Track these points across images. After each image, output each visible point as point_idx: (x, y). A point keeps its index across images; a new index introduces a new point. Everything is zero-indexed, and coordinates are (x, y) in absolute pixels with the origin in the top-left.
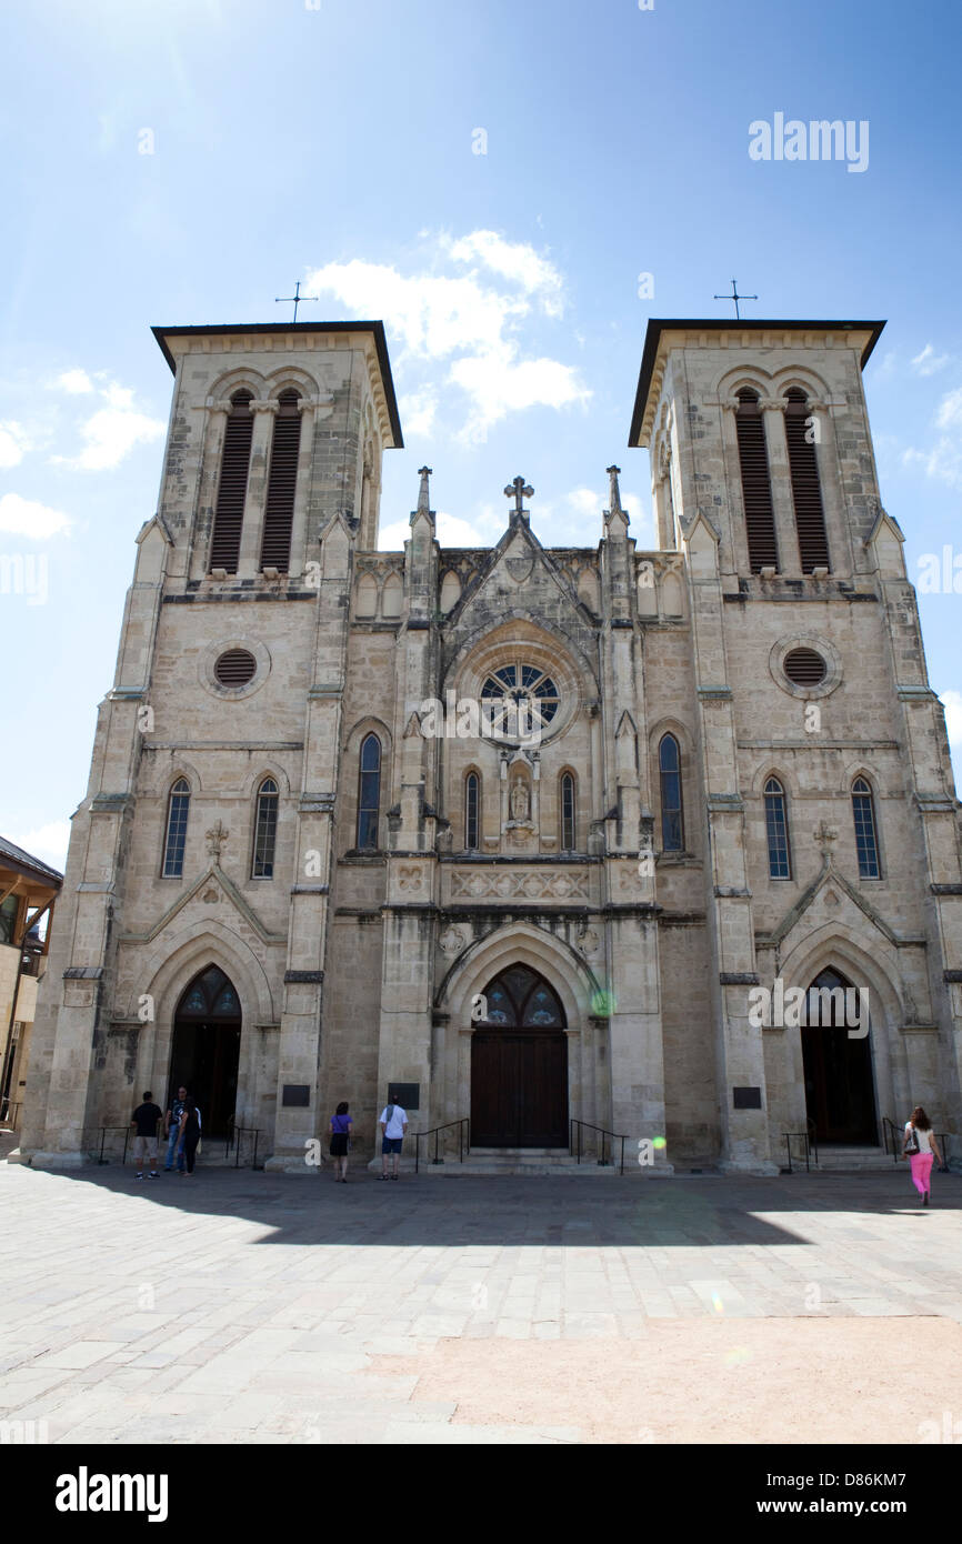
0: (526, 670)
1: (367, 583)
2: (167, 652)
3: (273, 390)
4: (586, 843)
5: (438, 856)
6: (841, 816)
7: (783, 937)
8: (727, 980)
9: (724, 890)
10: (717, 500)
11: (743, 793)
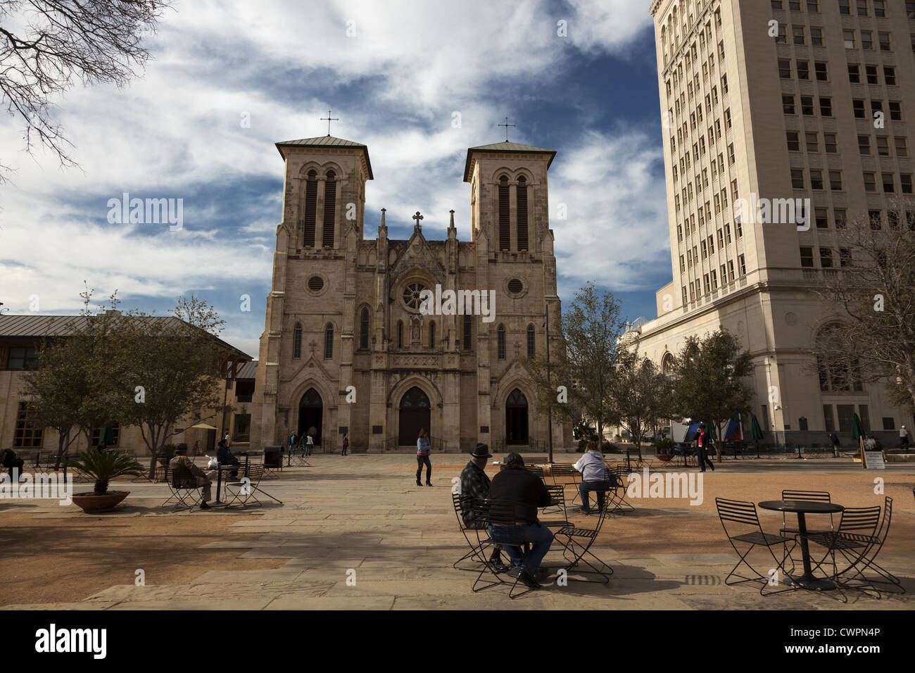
0: (419, 286)
1: (363, 253)
2: (290, 278)
3: (324, 171)
4: (438, 347)
5: (389, 352)
6: (523, 339)
7: (500, 379)
8: (481, 394)
9: (481, 365)
10: (489, 222)
11: (490, 332)
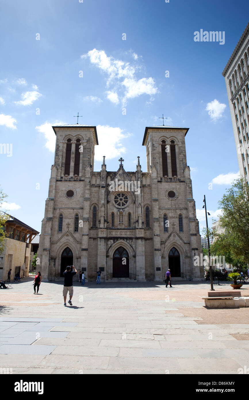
0: (122, 194)
1: (94, 177)
2: (57, 191)
3: (75, 139)
4: (132, 226)
5: (107, 228)
6: (177, 221)
7: (166, 242)
8: (156, 250)
9: (156, 235)
10: (157, 163)
11: (160, 217)
